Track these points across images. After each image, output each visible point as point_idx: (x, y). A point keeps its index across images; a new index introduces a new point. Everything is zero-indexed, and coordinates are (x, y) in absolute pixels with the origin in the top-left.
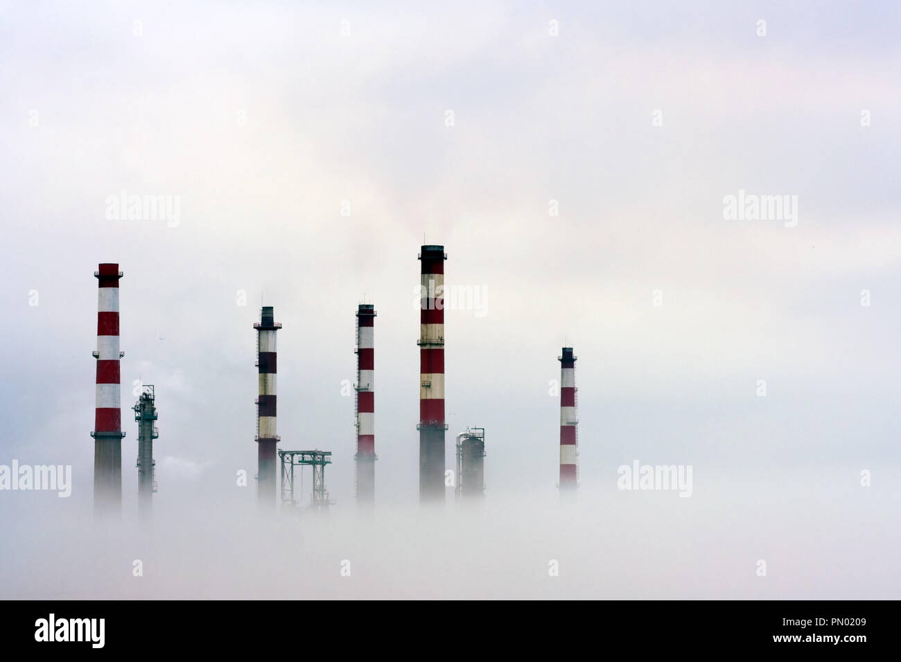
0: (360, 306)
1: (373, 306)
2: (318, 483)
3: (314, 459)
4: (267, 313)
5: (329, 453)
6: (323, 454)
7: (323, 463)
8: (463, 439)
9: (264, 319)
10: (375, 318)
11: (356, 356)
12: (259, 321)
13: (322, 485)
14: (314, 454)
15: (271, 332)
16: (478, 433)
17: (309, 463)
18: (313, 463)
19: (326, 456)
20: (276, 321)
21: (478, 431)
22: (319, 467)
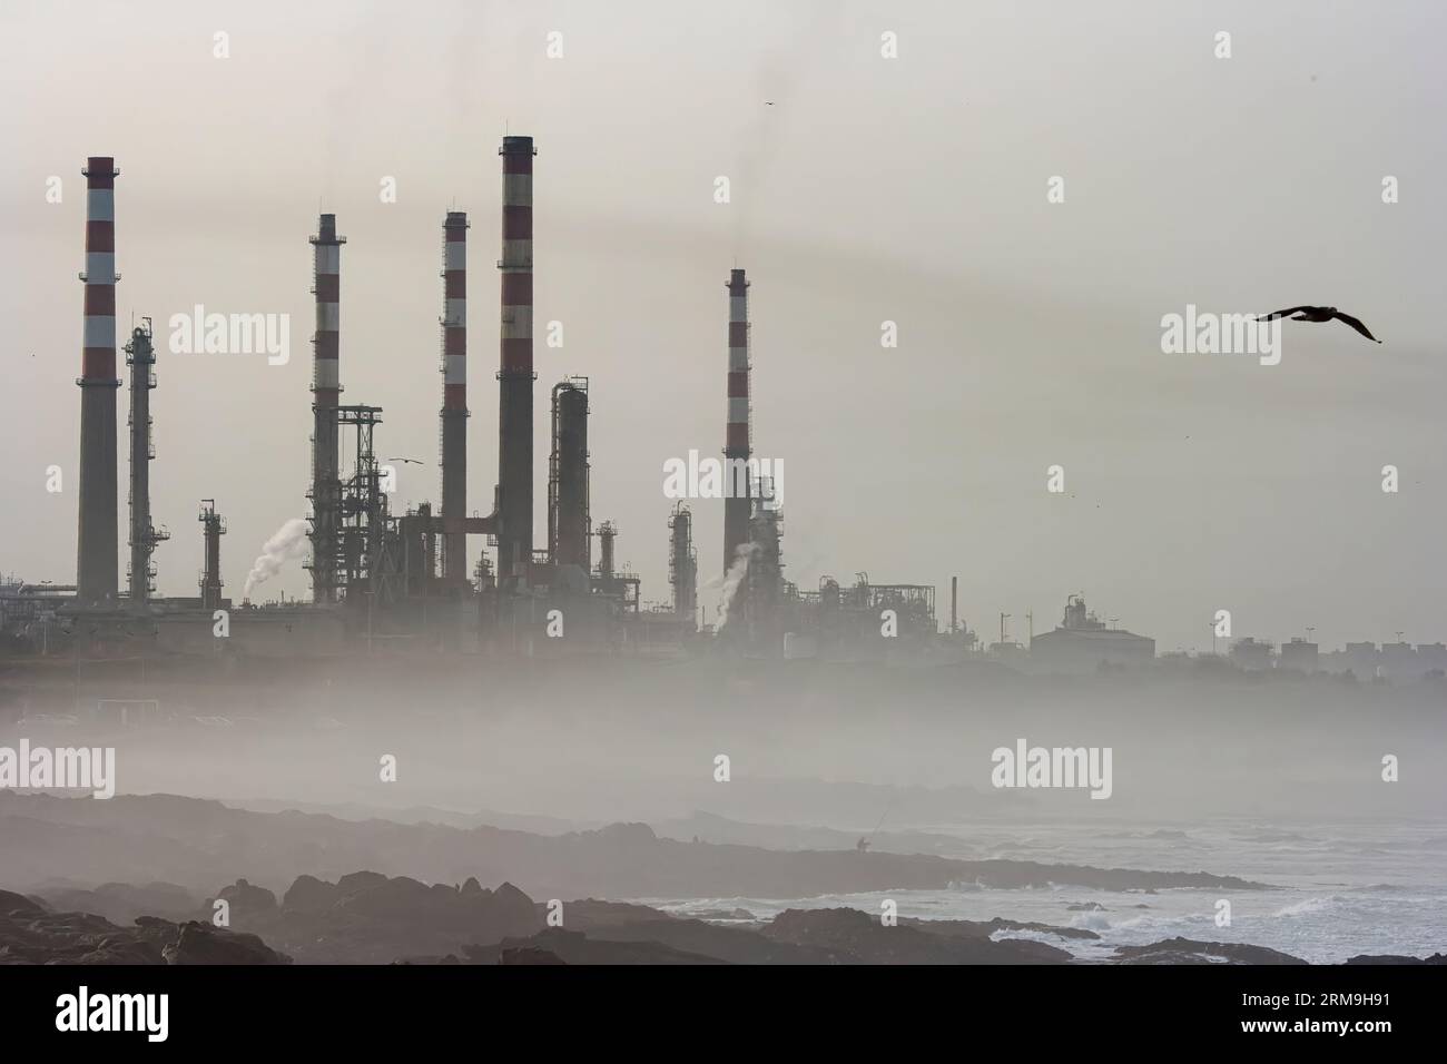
0: (449, 214)
1: (465, 214)
2: (365, 449)
3: (359, 416)
4: (328, 222)
5: (380, 410)
6: (372, 410)
7: (372, 422)
8: (560, 391)
9: (323, 231)
10: (468, 231)
11: (443, 280)
12: (317, 234)
13: (370, 451)
14: (359, 409)
15: (330, 247)
16: (579, 383)
17: (353, 421)
18: (359, 422)
19: (375, 413)
20: (339, 234)
21: (580, 381)
22: (365, 427)
